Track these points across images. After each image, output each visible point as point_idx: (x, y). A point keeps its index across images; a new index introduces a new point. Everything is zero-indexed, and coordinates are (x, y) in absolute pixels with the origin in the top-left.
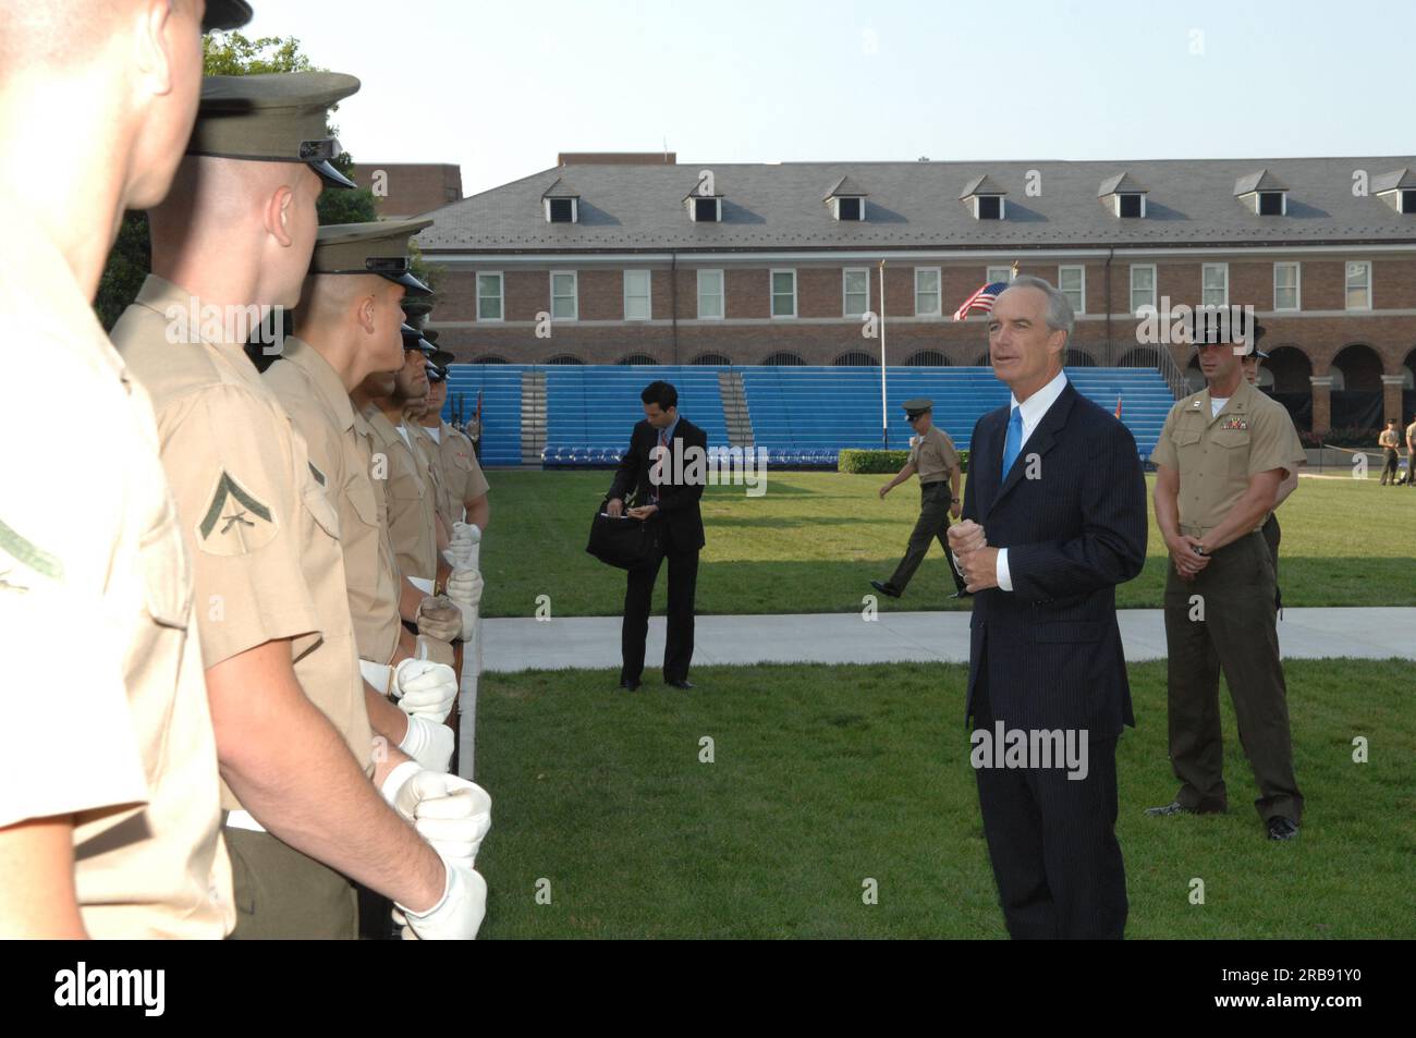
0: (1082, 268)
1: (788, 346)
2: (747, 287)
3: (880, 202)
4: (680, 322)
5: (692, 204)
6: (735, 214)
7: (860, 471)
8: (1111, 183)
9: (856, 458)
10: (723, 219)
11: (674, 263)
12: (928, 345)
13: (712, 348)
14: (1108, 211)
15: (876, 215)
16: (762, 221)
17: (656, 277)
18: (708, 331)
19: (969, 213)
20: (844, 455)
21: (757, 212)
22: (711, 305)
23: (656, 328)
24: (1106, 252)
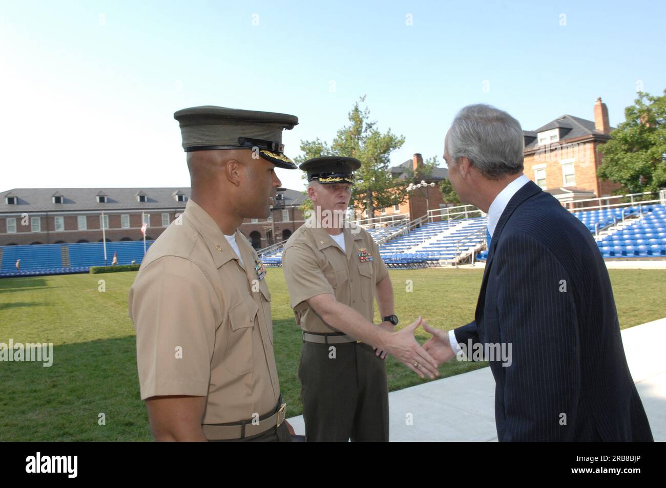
0: (168, 214)
1: (84, 238)
2: (71, 221)
3: (112, 198)
4: (51, 232)
5: (54, 199)
6: (66, 201)
7: (96, 273)
8: (176, 192)
9: (94, 269)
10: (64, 203)
11: (47, 215)
12: (125, 236)
13: (60, 239)
14: (174, 200)
15: (110, 201)
16: (75, 203)
17: (42, 219)
18: (59, 234)
19: (136, 200)
20: (91, 268)
21: (73, 200)
22: (60, 227)
23: (43, 234)
24: (174, 210)
